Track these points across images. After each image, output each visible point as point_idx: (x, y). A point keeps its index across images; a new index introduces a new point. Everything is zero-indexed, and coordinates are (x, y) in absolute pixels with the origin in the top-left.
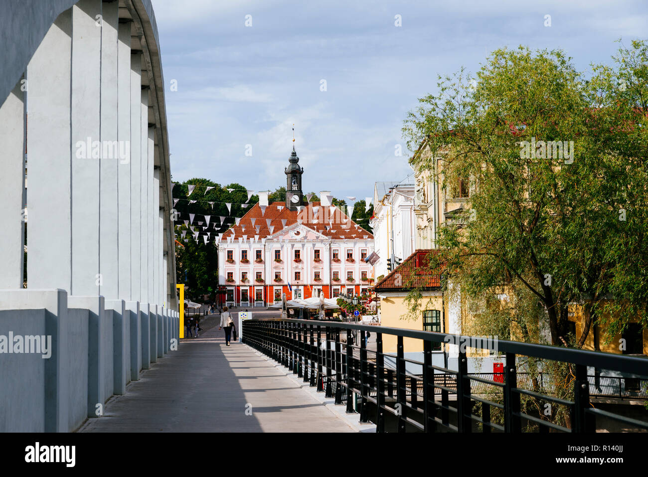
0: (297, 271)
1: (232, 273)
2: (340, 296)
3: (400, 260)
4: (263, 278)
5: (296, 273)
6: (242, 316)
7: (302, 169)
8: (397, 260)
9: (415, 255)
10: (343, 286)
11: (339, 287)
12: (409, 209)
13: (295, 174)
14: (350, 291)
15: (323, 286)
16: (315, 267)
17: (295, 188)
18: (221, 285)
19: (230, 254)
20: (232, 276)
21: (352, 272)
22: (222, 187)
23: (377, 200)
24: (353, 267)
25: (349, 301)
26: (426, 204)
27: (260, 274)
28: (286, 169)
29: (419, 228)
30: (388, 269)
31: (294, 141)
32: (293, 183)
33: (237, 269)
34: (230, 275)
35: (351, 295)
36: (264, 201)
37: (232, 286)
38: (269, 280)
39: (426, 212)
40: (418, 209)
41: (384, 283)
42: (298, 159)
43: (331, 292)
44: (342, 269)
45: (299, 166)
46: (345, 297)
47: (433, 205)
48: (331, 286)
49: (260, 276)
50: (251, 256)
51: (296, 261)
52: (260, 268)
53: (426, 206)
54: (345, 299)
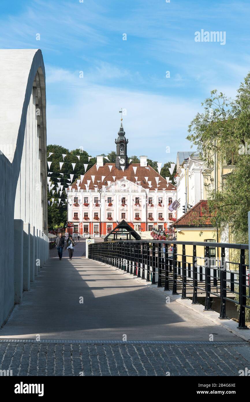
0: (123, 212)
1: (77, 213)
2: (153, 230)
3: (191, 206)
4: (99, 216)
5: (122, 214)
6: (88, 242)
7: (128, 140)
8: (189, 206)
9: (200, 203)
10: (156, 223)
11: (153, 224)
12: (200, 172)
13: (122, 143)
14: (160, 227)
15: (141, 223)
16: (136, 210)
17: (122, 153)
18: (70, 222)
19: (76, 199)
20: (77, 216)
21: (162, 213)
22: (70, 151)
23: (179, 164)
24: (163, 209)
25: (158, 233)
26: (210, 169)
27: (96, 214)
28: (116, 140)
29: (205, 185)
30: (183, 212)
31: (122, 120)
32: (121, 150)
33: (81, 210)
34: (76, 215)
35: (160, 230)
36: (100, 163)
37: (77, 222)
38: (104, 218)
39: (209, 174)
40: (204, 172)
41: (180, 222)
42: (125, 133)
43: (147, 228)
44: (155, 211)
45: (125, 138)
46: (156, 230)
47: (214, 170)
48: (147, 223)
49: (97, 216)
50: (91, 202)
51: (123, 205)
52: (97, 210)
53: (210, 170)
54: (156, 232)
